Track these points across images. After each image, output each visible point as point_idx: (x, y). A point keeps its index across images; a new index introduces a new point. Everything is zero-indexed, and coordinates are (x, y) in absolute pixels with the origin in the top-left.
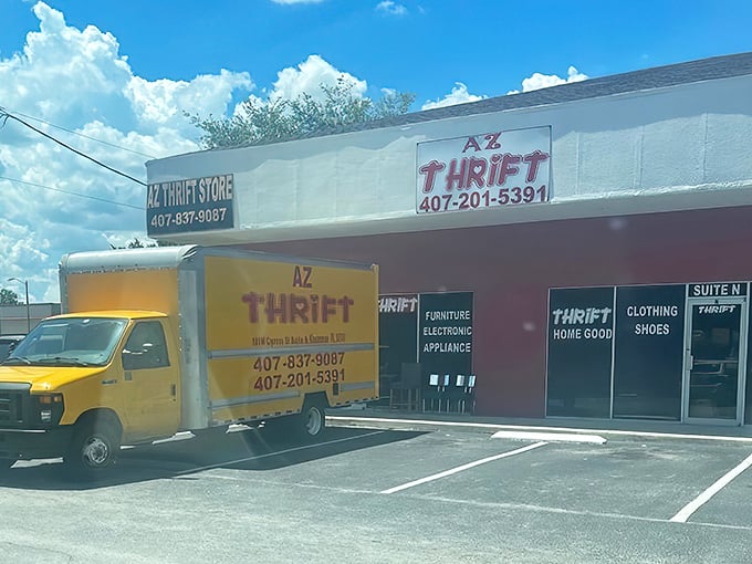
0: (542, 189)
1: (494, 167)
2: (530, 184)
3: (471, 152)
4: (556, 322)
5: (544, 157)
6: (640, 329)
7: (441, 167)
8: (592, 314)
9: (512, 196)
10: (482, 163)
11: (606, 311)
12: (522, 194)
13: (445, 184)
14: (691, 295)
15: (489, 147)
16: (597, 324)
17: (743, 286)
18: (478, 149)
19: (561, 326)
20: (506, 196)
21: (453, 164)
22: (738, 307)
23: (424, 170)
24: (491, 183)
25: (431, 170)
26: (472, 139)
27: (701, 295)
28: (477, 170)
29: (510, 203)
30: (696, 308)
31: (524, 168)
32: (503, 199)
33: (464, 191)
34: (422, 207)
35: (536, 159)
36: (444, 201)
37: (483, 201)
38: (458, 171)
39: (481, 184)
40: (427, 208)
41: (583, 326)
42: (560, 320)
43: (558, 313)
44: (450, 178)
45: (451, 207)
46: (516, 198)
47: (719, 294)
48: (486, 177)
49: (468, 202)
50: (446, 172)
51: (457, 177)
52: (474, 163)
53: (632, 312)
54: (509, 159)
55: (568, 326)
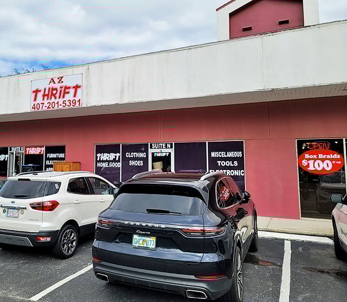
0: (79, 101)
1: (61, 91)
2: (74, 98)
3: (52, 85)
4: (98, 159)
5: (80, 87)
6: (132, 163)
7: (40, 91)
8: (112, 156)
9: (68, 103)
10: (56, 89)
11: (118, 155)
12: (71, 102)
13: (42, 98)
14: (151, 148)
15: (59, 82)
16: (114, 160)
17: (172, 144)
18: (54, 83)
19: (100, 161)
20: (65, 103)
21: (45, 89)
22: (170, 153)
23: (34, 92)
24: (59, 98)
25: (36, 92)
26: (52, 79)
27: (155, 148)
28: (54, 92)
29: (67, 106)
30: (153, 154)
31: (72, 91)
32: (64, 105)
33: (49, 101)
34: (33, 108)
35: (77, 87)
36: (41, 105)
37: (56, 105)
38: (47, 93)
39: (56, 98)
40: (35, 108)
41: (109, 161)
42: (100, 159)
43: (99, 155)
44: (44, 96)
45: (44, 108)
46: (69, 105)
47: (162, 148)
48: (57, 95)
49: (51, 106)
50: (42, 93)
51: (46, 95)
52: (53, 89)
53: (128, 155)
54: (66, 88)
55: (103, 161)
